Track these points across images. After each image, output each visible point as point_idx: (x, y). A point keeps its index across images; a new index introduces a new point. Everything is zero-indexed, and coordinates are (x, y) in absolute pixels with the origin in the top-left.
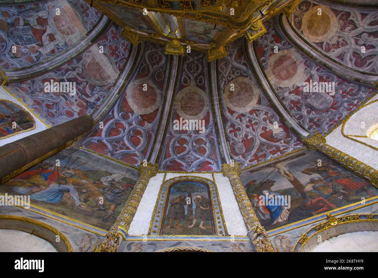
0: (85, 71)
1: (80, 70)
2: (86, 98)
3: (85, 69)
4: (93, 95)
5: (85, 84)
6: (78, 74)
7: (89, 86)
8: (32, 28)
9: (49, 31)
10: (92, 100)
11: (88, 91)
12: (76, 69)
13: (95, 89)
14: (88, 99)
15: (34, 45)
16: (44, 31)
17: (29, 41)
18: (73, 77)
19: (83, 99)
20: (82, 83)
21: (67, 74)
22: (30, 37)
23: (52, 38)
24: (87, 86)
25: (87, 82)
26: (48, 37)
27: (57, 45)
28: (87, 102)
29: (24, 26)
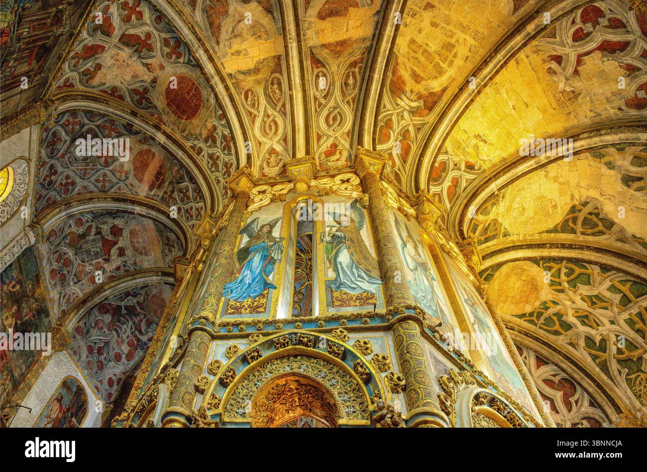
0: (146, 302)
1: (142, 298)
2: (138, 336)
3: (147, 298)
4: (147, 332)
5: (142, 317)
6: (138, 303)
7: (146, 321)
8: (103, 237)
9: (120, 245)
10: (144, 339)
11: (143, 327)
12: (138, 296)
13: (151, 326)
14: (140, 337)
15: (100, 260)
16: (116, 243)
17: (97, 255)
18: (132, 305)
19: (136, 336)
20: (139, 315)
21: (126, 300)
22: (98, 250)
23: (122, 252)
24: (144, 321)
25: (145, 315)
26: (117, 251)
27: (125, 262)
28: (138, 340)
29: (95, 235)
